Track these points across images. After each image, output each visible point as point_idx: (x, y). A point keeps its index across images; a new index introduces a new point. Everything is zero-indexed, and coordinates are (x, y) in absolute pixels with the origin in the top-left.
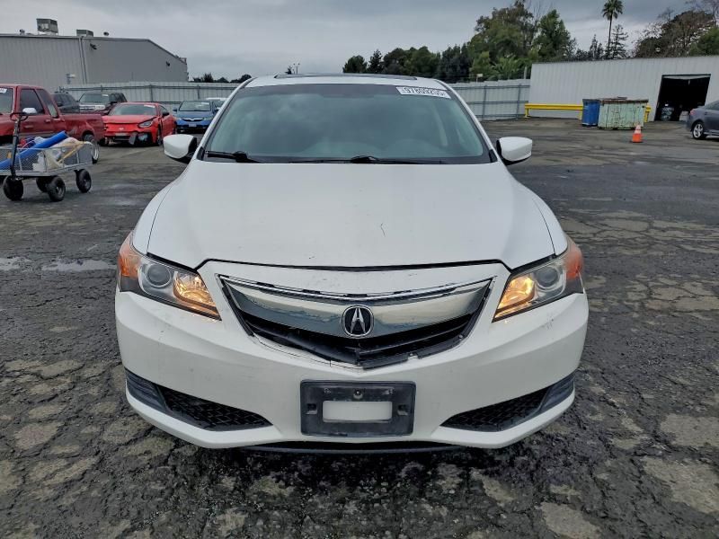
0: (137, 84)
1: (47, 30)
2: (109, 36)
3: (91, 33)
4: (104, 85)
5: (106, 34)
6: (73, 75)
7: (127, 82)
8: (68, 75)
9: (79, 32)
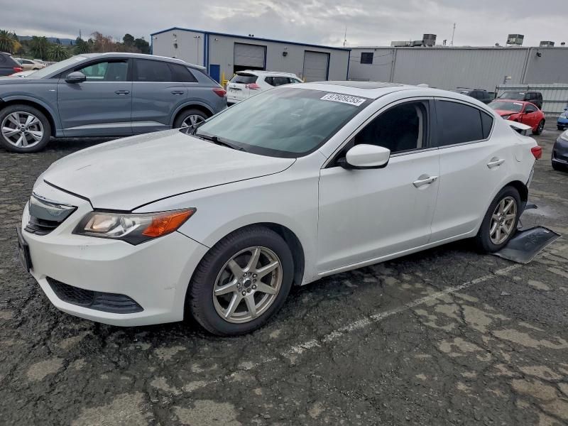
0: (561, 85)
1: (514, 43)
2: (565, 46)
3: (552, 43)
4: (530, 86)
5: (563, 44)
6: (510, 77)
7: (552, 83)
8: (506, 77)
9: (543, 43)
